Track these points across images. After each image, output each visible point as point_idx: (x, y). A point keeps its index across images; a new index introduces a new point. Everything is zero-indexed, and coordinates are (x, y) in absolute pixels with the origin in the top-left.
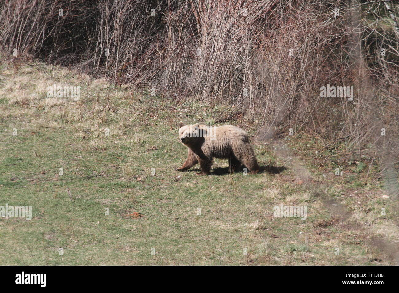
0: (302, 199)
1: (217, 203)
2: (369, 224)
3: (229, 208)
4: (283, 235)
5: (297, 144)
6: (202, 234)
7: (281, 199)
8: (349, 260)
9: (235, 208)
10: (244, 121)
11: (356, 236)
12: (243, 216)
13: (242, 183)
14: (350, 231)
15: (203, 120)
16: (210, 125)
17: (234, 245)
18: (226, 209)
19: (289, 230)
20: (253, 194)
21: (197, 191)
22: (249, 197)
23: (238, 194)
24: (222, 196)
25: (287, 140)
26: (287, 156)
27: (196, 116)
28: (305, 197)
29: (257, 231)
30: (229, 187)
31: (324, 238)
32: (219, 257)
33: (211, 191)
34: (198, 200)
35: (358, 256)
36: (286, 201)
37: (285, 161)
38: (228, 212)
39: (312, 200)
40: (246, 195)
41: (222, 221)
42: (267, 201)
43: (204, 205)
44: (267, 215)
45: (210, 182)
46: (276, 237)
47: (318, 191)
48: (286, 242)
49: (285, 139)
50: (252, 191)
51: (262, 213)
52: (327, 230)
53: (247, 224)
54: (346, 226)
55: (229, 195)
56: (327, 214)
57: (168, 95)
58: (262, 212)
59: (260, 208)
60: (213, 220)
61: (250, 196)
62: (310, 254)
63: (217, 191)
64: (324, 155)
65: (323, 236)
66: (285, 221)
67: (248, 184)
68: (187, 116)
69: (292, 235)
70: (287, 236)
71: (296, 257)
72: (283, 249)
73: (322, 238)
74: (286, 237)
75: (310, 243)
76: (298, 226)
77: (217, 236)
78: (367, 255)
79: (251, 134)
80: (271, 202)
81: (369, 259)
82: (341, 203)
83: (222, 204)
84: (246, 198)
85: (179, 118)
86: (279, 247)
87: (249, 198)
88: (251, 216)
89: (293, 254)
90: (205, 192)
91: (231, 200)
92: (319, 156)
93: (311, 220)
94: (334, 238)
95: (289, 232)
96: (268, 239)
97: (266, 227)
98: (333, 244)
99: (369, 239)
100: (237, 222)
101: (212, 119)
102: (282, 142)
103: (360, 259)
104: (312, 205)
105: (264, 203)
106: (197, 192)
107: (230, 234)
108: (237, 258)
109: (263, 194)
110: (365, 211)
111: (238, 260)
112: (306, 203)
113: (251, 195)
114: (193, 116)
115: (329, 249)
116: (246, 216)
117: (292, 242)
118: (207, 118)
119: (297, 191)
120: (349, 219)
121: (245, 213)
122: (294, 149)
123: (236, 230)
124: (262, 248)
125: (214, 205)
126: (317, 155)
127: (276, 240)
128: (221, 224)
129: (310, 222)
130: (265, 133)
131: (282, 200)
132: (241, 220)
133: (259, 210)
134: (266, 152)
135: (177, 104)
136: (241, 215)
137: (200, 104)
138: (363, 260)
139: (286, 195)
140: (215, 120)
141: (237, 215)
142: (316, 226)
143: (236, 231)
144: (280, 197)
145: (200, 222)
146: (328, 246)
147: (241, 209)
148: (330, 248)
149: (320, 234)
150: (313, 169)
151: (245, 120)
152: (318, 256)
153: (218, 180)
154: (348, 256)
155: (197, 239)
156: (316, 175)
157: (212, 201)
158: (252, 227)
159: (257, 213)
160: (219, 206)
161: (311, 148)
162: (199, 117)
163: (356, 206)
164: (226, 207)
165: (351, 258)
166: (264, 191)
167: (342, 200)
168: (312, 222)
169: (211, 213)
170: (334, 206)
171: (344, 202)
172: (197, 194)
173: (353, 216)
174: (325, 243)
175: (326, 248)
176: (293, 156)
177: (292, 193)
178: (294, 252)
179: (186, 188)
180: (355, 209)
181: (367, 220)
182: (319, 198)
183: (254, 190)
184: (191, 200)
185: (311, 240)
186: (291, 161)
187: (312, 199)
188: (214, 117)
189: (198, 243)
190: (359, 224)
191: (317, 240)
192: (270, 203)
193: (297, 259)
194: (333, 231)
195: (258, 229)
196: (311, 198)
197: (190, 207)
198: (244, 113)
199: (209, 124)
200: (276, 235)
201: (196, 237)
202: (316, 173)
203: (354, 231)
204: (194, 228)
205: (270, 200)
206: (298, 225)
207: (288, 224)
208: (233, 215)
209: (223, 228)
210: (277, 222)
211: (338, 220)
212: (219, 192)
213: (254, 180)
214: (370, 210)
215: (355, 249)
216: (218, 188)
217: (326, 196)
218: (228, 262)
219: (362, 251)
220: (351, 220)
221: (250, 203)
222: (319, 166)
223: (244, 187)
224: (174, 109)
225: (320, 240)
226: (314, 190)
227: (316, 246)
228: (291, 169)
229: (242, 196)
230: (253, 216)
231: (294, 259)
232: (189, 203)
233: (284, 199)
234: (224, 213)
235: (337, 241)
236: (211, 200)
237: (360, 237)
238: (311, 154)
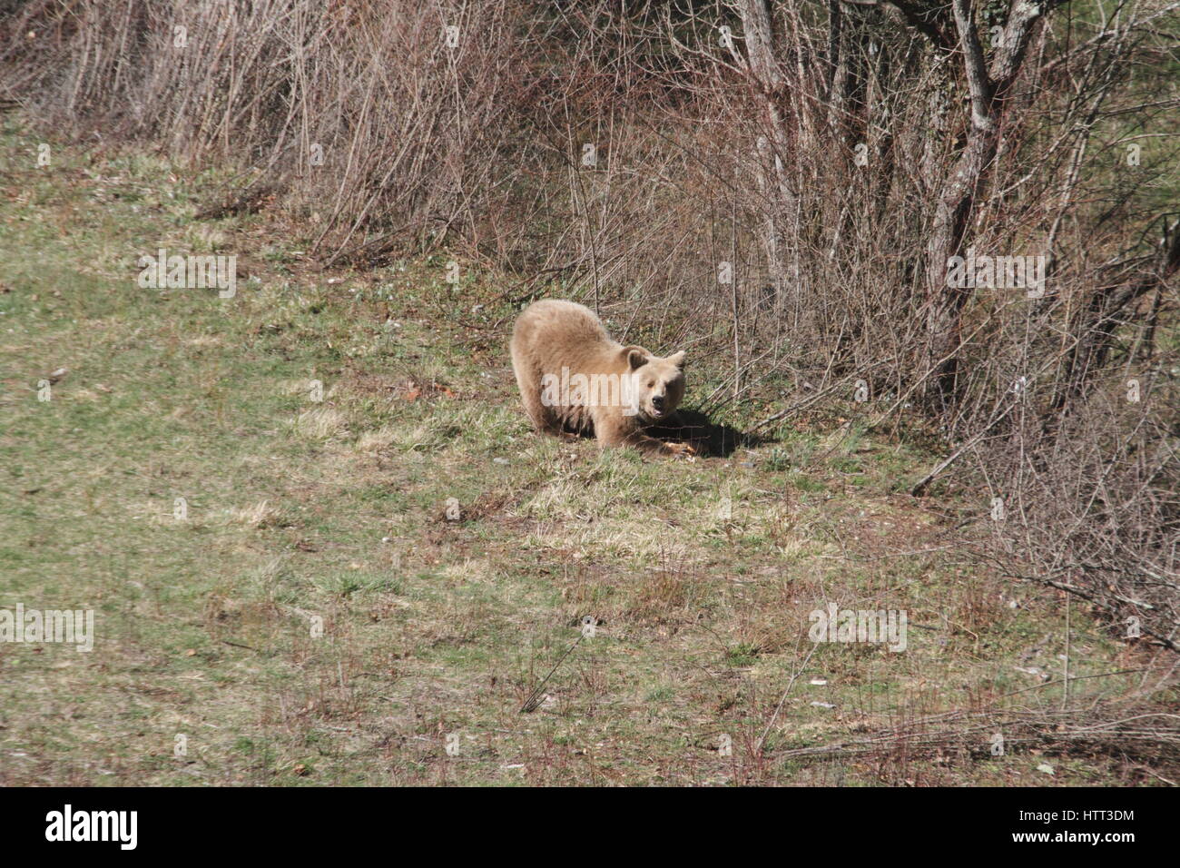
0: (407, 440)
1: (158, 448)
2: (588, 518)
3: (191, 464)
4: (331, 546)
5: (423, 283)
6: (96, 537)
7: (345, 442)
8: (510, 619)
9: (207, 463)
10: (280, 215)
11: (544, 552)
12: (228, 489)
13: (242, 392)
14: (529, 537)
15: (161, 209)
16: (181, 224)
17: (184, 570)
18: (180, 468)
19: (352, 530)
20: (268, 425)
21: (108, 414)
22: (255, 433)
23: (222, 425)
24: (176, 429)
25: (397, 272)
26: (388, 316)
27: (142, 197)
28: (414, 436)
29: (259, 534)
30: (201, 403)
31: (448, 554)
32: (129, 604)
33: (147, 414)
34: (102, 439)
35: (538, 610)
36: (358, 445)
37: (379, 333)
38: (185, 474)
39: (436, 446)
40: (247, 428)
41: (163, 502)
42: (305, 447)
43: (118, 455)
44: (297, 487)
45: (148, 389)
46: (310, 551)
47: (458, 420)
48: (337, 564)
49: (393, 269)
50: (266, 416)
51: (282, 480)
52: (464, 534)
53: (232, 511)
54: (521, 521)
55: (197, 426)
56: (471, 486)
57: (75, 135)
58: (283, 475)
59: (280, 464)
60: (138, 498)
61: (258, 431)
62: (399, 601)
63: (163, 414)
64: (495, 317)
65: (446, 549)
66: (347, 503)
67: (260, 397)
68: (117, 196)
69: (360, 546)
70: (343, 547)
71: (354, 609)
72: (323, 583)
73: (444, 555)
74: (340, 551)
75: (408, 568)
76: (383, 520)
77: (138, 542)
78: (565, 605)
79: (294, 253)
80: (316, 448)
81: (566, 617)
82: (522, 455)
83: (172, 453)
84: (244, 435)
85: (92, 202)
86: (311, 579)
87: (255, 438)
88: (249, 487)
89: (350, 599)
90: (129, 415)
91: (200, 441)
92: (479, 320)
93: (422, 504)
94: (479, 556)
95: (351, 537)
96: (287, 556)
97: (289, 521)
98: (472, 572)
99: (580, 559)
100: (207, 506)
101: (187, 207)
102: (381, 277)
103: (543, 617)
104: (434, 459)
105: (295, 452)
106: (104, 419)
107: (177, 539)
108: (183, 608)
109: (296, 425)
110: (583, 479)
111: (183, 614)
112: (418, 453)
113: (261, 427)
114: (134, 198)
115: (459, 588)
116: (235, 488)
117: (354, 566)
118: (173, 205)
119: (396, 420)
120: (531, 503)
121: (233, 480)
122: (412, 297)
123: (196, 529)
124: (261, 580)
125: (148, 455)
126: (474, 315)
127: (310, 558)
128: (158, 510)
129: (419, 508)
130: (337, 250)
131: (348, 445)
132: (218, 500)
133: (276, 471)
134: (326, 303)
135: (93, 162)
136: (223, 484)
137: (163, 164)
138: (550, 621)
139: (361, 428)
140: (194, 211)
141: (212, 485)
142: (433, 520)
143: (198, 529)
144: (345, 434)
145: (98, 502)
146: (457, 578)
147: (225, 469)
148: (462, 584)
149: (439, 544)
150: (454, 358)
151: (282, 212)
152: (421, 607)
153: (174, 385)
154: (510, 607)
155: (81, 549)
156: (462, 374)
157: (141, 443)
158: (246, 519)
159: (269, 479)
160: (162, 457)
161: (465, 297)
162: (153, 202)
163: (558, 466)
164: (181, 461)
165: (517, 613)
166: (301, 417)
167: (523, 447)
168: (425, 508)
169: (136, 478)
170: (498, 464)
171: (530, 453)
172: (105, 421)
173: (545, 493)
174: (448, 570)
175: (450, 584)
176: (405, 317)
177: (381, 424)
178: (353, 594)
179: (75, 405)
180: (554, 475)
181: (584, 506)
182: (457, 440)
183: (273, 412)
184: (83, 438)
185: (411, 561)
186: (395, 332)
187: (436, 442)
188: (195, 201)
189: (79, 562)
190: (558, 517)
191: (429, 562)
192: (313, 451)
193: (357, 614)
194: (480, 536)
195: (263, 526)
196: (433, 440)
197: (75, 460)
198: (284, 191)
199: (178, 220)
200: (312, 545)
201: (76, 544)
202: (460, 370)
203: (540, 537)
204: (75, 519)
205: (315, 444)
206: (384, 516)
207: (353, 514)
208: (198, 483)
209: (160, 521)
210: (325, 507)
211: (500, 505)
212: (167, 418)
213: (279, 384)
214: (597, 477)
215: (535, 586)
216: (169, 407)
217: (477, 436)
218: (154, 618)
219: (551, 593)
220: (538, 505)
221: (254, 451)
222: (474, 349)
223: (246, 406)
224: (84, 176)
225: (437, 562)
226: (446, 418)
227: (423, 578)
228: (392, 355)
229: (236, 431)
230: (256, 489)
231: (351, 612)
232: (75, 448)
233: (356, 440)
234: (175, 478)
235: (486, 564)
236: (140, 439)
237: (554, 553)
238: (457, 312)
